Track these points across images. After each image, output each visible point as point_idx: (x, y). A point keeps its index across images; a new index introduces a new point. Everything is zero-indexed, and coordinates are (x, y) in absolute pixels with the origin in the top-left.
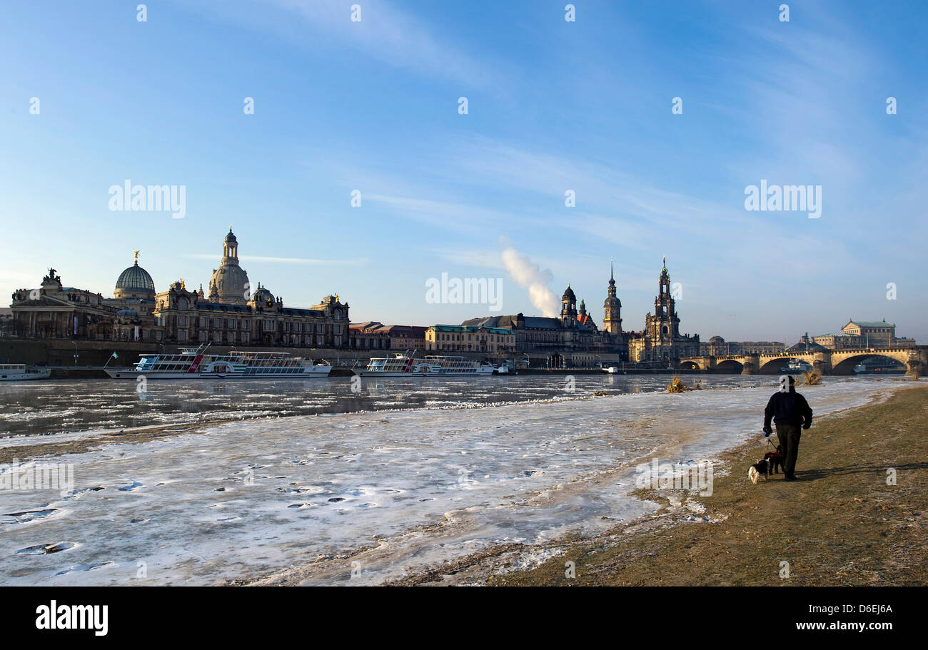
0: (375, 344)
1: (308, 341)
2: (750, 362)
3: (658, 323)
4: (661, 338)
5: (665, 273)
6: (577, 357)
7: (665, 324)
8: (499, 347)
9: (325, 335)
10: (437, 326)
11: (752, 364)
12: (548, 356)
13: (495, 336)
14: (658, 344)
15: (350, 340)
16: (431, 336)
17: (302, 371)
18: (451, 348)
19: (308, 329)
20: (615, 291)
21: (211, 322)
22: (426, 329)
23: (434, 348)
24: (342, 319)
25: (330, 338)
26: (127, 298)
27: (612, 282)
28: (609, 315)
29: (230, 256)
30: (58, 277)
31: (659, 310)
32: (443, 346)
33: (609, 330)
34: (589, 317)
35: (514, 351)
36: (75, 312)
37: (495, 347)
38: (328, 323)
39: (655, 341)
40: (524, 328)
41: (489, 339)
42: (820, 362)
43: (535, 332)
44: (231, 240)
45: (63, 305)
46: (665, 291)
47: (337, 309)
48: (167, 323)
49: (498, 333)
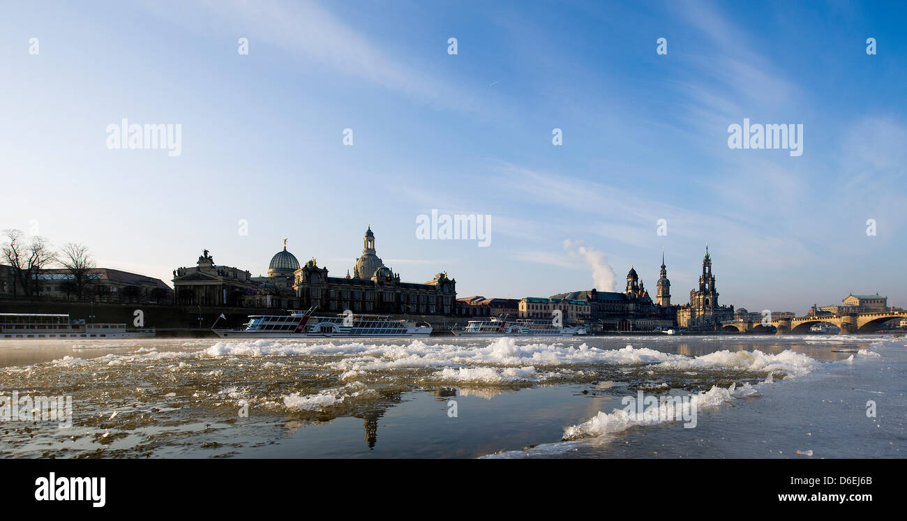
0: (478, 313)
1: (422, 309)
2: (784, 325)
3: (701, 297)
4: (704, 308)
5: (707, 257)
6: (640, 322)
7: (707, 298)
8: (577, 315)
9: (436, 305)
10: (528, 299)
11: (785, 327)
12: (617, 321)
13: (575, 306)
14: (701, 313)
15: (457, 309)
16: (523, 307)
17: (405, 331)
18: (539, 316)
19: (422, 300)
20: (666, 274)
21: (340, 293)
22: (519, 301)
23: (525, 315)
24: (450, 291)
25: (440, 307)
26: (277, 277)
27: (663, 267)
28: (661, 292)
29: (369, 247)
30: (210, 257)
31: (702, 287)
32: (533, 314)
33: (661, 304)
34: (647, 293)
35: (590, 317)
36: (223, 285)
37: (575, 315)
38: (438, 295)
39: (699, 311)
40: (596, 300)
41: (570, 308)
42: (847, 324)
43: (606, 304)
44: (370, 235)
45: (213, 279)
46: (707, 271)
47: (446, 285)
48: (302, 293)
49: (577, 304)
